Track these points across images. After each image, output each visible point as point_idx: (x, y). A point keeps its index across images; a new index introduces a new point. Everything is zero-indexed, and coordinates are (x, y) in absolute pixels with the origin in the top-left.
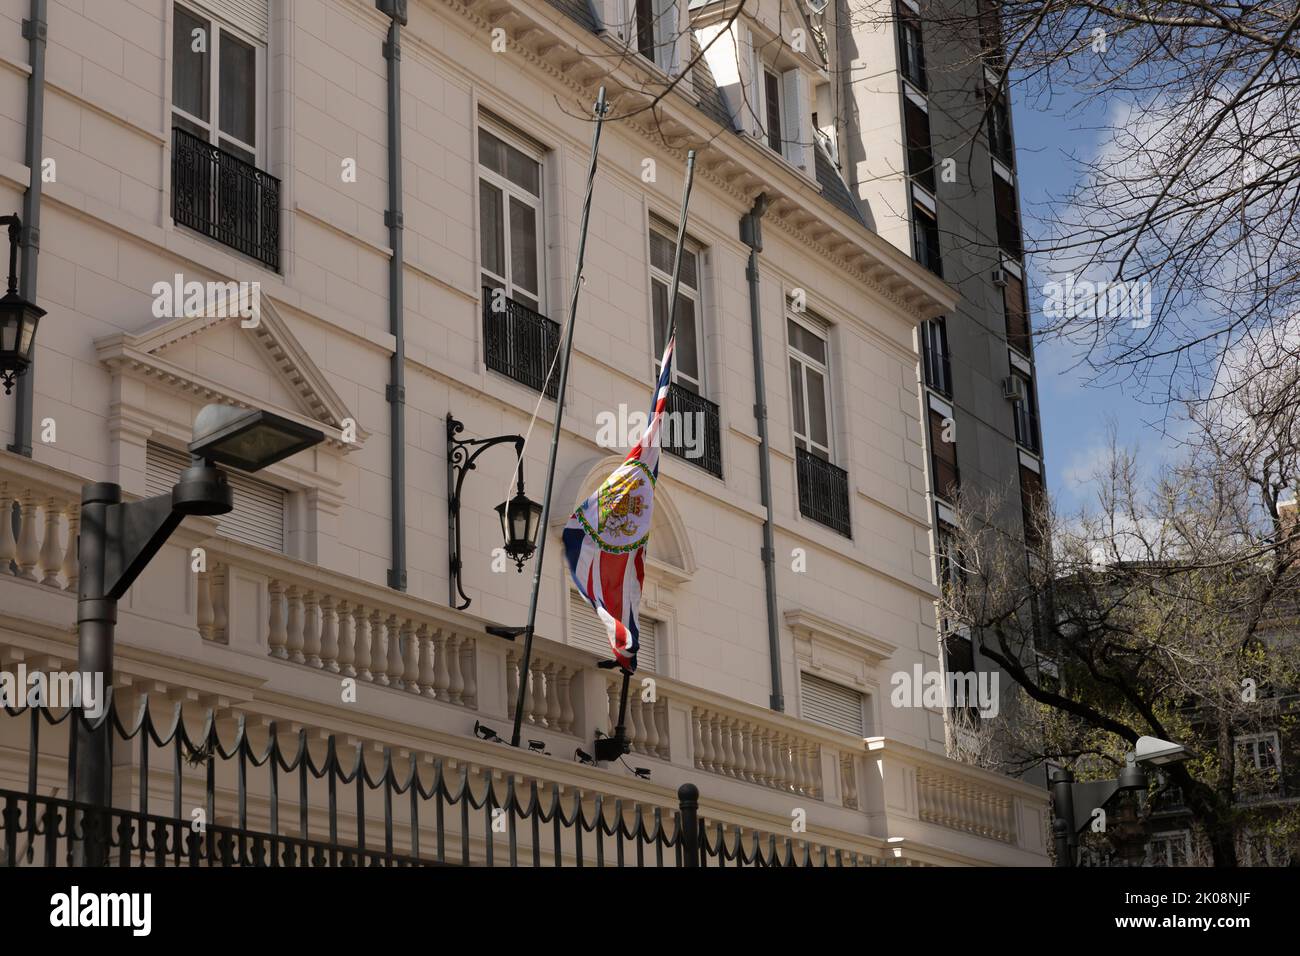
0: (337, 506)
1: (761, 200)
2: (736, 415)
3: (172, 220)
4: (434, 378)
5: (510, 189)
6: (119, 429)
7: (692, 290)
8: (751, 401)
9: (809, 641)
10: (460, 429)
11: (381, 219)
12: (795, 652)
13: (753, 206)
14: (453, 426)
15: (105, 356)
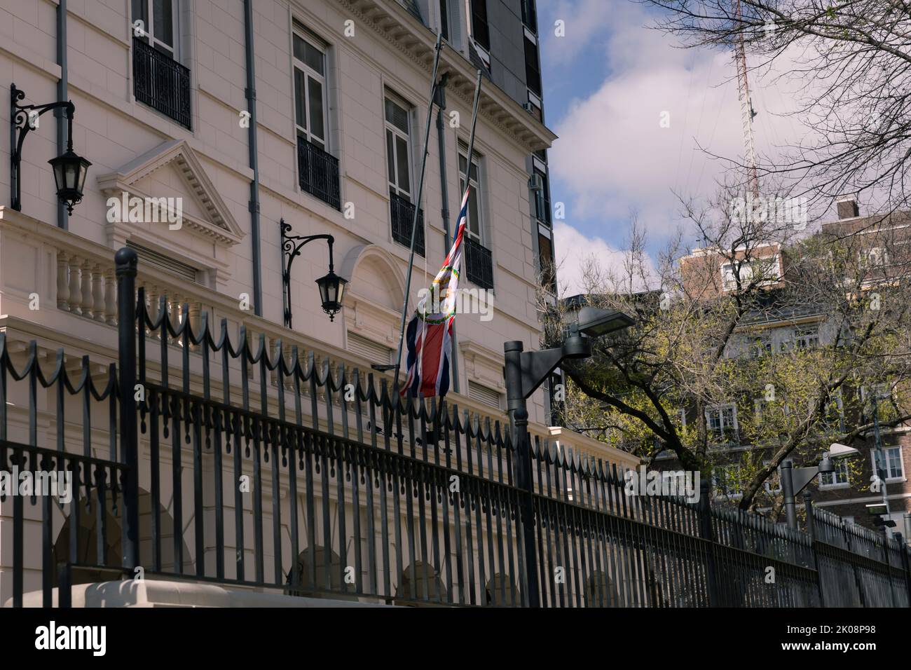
0: (226, 280)
1: (446, 76)
2: (432, 216)
3: (135, 98)
4: (273, 196)
5: (309, 72)
6: (113, 234)
7: (406, 134)
8: (440, 207)
9: (473, 361)
10: (289, 229)
11: (243, 94)
12: (465, 368)
13: (441, 80)
14: (285, 227)
15: (103, 187)
